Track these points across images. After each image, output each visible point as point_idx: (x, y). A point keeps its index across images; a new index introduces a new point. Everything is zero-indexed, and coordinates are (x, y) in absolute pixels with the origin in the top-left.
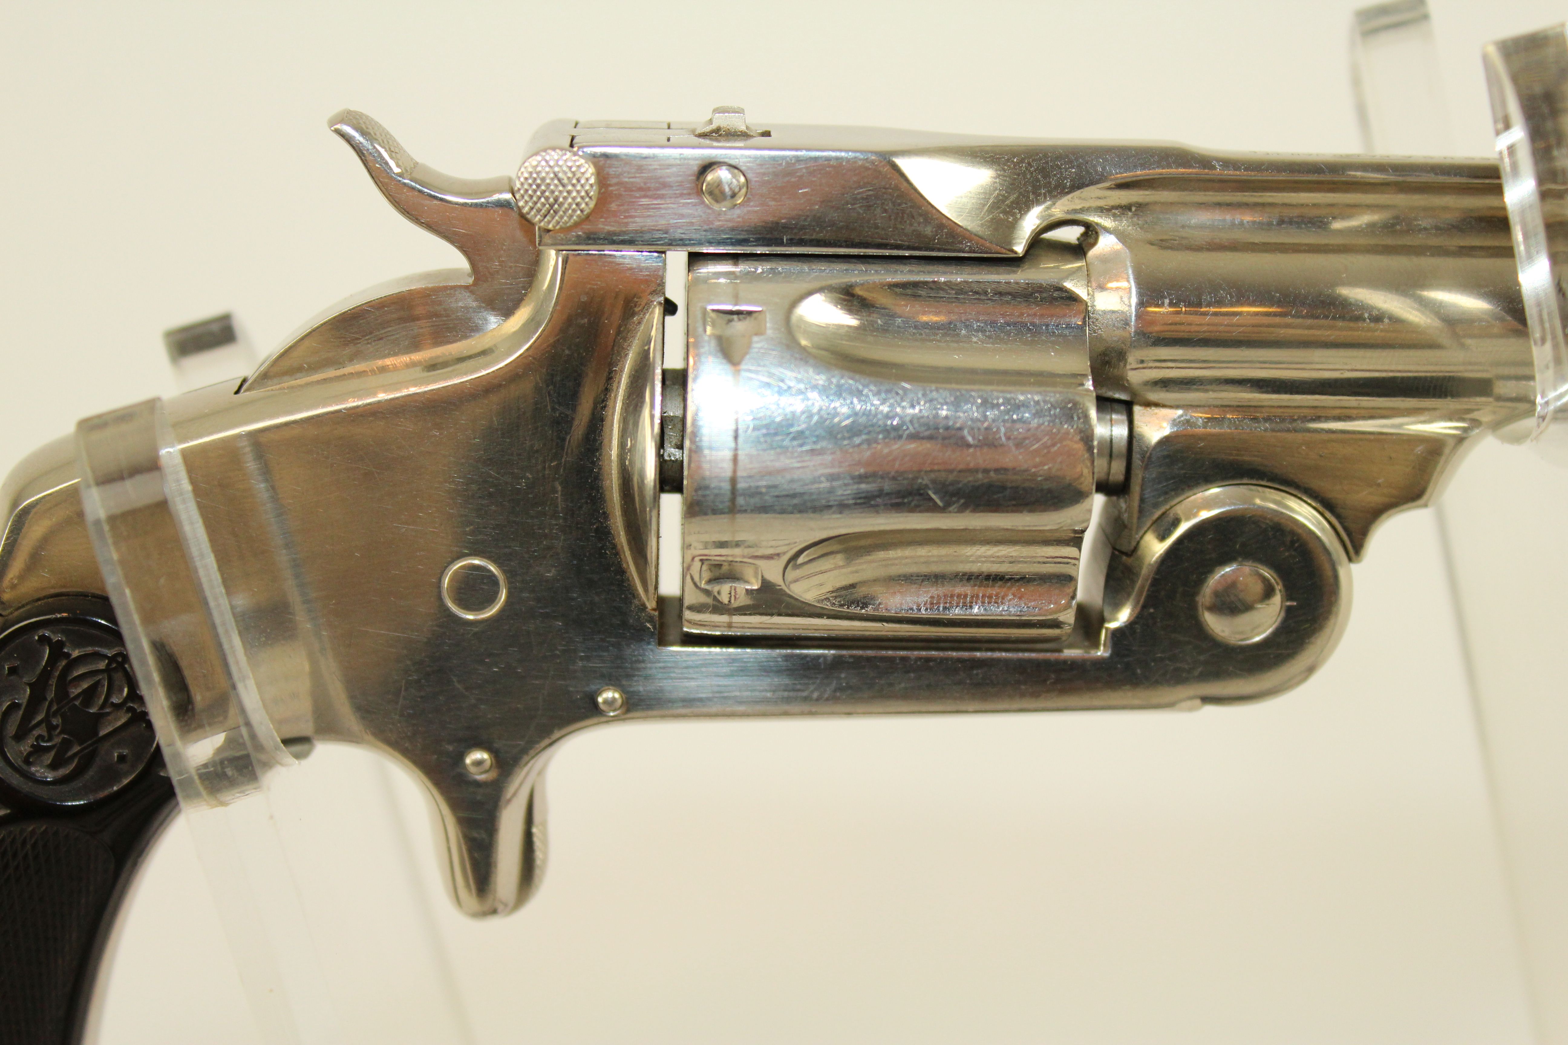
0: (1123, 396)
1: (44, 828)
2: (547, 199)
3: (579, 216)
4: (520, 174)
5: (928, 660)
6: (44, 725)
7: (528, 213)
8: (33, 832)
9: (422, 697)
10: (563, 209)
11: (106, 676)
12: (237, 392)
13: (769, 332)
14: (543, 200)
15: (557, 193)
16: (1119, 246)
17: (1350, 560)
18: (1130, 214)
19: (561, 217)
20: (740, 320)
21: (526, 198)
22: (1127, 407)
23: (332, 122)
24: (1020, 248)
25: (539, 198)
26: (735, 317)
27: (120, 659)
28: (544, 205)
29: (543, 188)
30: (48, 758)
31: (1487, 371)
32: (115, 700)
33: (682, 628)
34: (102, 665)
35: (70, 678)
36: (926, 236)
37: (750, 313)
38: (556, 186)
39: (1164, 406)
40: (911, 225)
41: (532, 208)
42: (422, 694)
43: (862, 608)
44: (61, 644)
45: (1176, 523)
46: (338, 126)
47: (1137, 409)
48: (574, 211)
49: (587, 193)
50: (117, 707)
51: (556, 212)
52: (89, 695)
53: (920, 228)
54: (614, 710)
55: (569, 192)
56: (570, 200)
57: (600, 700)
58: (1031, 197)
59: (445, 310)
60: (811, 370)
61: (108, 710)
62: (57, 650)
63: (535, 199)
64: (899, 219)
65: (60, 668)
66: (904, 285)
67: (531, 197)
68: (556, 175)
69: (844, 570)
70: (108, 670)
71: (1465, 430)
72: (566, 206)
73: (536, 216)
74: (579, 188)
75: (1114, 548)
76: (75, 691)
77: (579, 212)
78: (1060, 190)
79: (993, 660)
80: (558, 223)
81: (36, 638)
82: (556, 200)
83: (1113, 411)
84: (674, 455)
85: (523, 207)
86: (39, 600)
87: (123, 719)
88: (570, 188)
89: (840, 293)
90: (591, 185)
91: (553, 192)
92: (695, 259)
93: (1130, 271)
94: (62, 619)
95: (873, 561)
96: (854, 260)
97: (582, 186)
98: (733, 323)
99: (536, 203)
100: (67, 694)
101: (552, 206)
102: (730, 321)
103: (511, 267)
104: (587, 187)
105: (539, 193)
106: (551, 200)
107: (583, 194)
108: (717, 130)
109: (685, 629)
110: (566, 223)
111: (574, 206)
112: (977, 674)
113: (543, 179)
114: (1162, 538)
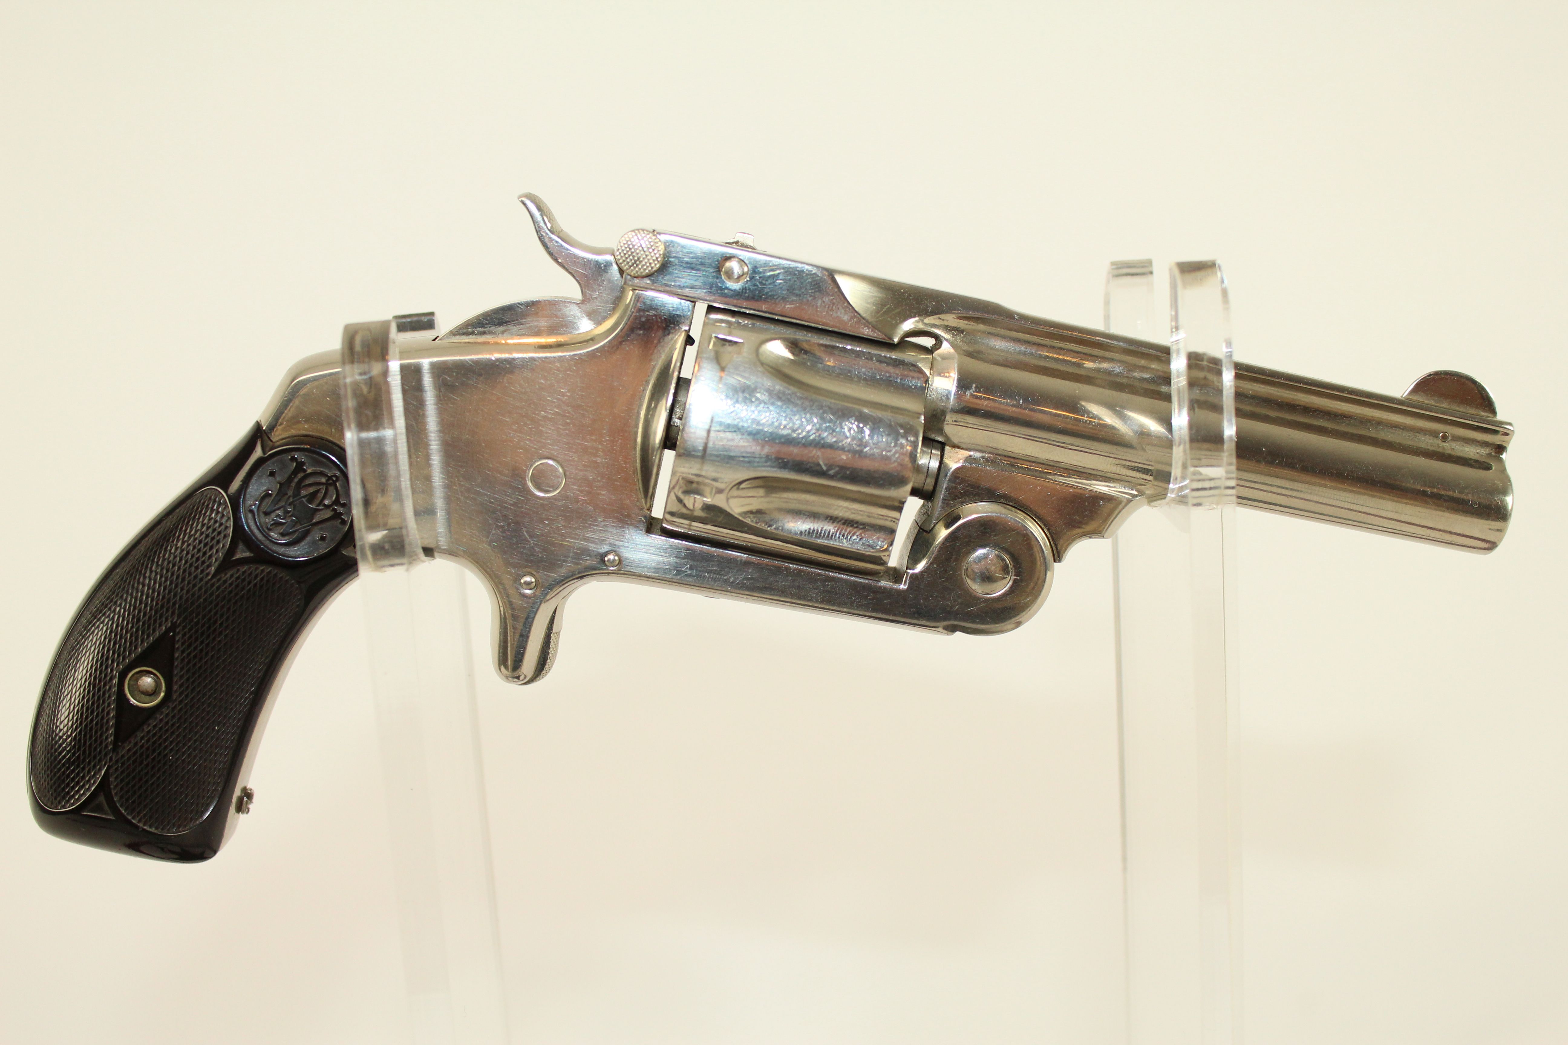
0: (940, 439)
1: (270, 569)
2: (634, 257)
3: (649, 271)
4: (621, 241)
5: (801, 571)
6: (282, 509)
7: (621, 263)
8: (263, 571)
9: (503, 537)
10: (641, 264)
11: (325, 487)
12: (434, 340)
13: (745, 354)
14: (631, 257)
15: (639, 255)
16: (952, 350)
17: (1055, 562)
18: (962, 335)
19: (640, 269)
20: (729, 345)
21: (622, 254)
22: (942, 446)
23: (520, 197)
24: (896, 340)
25: (629, 256)
26: (727, 344)
27: (334, 479)
28: (631, 260)
29: (633, 250)
30: (281, 529)
31: (1152, 466)
32: (326, 502)
33: (662, 524)
34: (323, 480)
35: (303, 484)
36: (843, 321)
37: (736, 343)
38: (640, 251)
39: (962, 449)
40: (836, 313)
41: (624, 261)
42: (504, 535)
43: (768, 527)
44: (303, 463)
45: (958, 518)
46: (523, 199)
47: (947, 448)
48: (648, 267)
49: (657, 258)
50: (327, 507)
51: (637, 265)
52: (312, 497)
53: (842, 316)
54: (613, 566)
55: (647, 256)
56: (646, 260)
57: (606, 559)
58: (908, 313)
59: (562, 315)
60: (765, 379)
61: (321, 508)
62: (300, 466)
63: (627, 256)
64: (830, 308)
65: (299, 477)
66: (826, 346)
67: (625, 254)
68: (641, 245)
69: (762, 499)
70: (327, 484)
71: (1134, 496)
72: (644, 263)
73: (625, 265)
74: (653, 254)
75: (920, 528)
76: (304, 493)
77: (650, 269)
78: (923, 312)
79: (839, 578)
80: (637, 272)
81: (290, 457)
82: (639, 259)
83: (932, 448)
84: (677, 423)
85: (619, 259)
86: (295, 436)
87: (328, 514)
88: (647, 253)
89: (788, 342)
90: (660, 255)
91: (638, 254)
92: (711, 309)
93: (956, 365)
94: (307, 449)
95: (780, 498)
96: (800, 328)
97: (655, 254)
98: (725, 347)
99: (627, 258)
100: (299, 493)
101: (636, 261)
102: (724, 345)
103: (604, 297)
104: (657, 255)
105: (630, 253)
106: (636, 258)
107: (654, 258)
108: (737, 243)
109: (664, 525)
110: (642, 273)
111: (648, 264)
112: (828, 585)
113: (634, 246)
114: (947, 527)
